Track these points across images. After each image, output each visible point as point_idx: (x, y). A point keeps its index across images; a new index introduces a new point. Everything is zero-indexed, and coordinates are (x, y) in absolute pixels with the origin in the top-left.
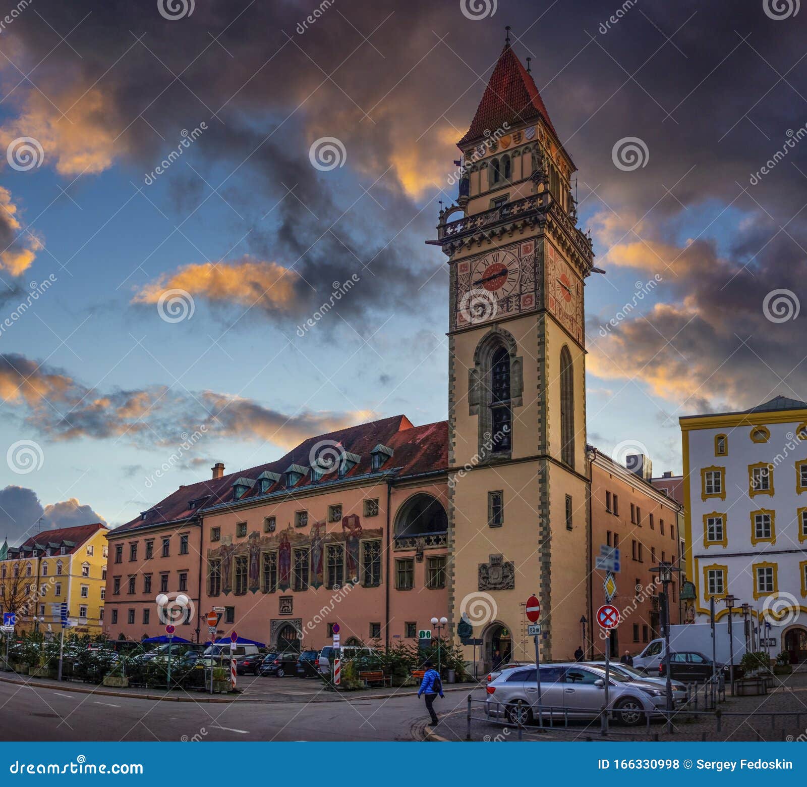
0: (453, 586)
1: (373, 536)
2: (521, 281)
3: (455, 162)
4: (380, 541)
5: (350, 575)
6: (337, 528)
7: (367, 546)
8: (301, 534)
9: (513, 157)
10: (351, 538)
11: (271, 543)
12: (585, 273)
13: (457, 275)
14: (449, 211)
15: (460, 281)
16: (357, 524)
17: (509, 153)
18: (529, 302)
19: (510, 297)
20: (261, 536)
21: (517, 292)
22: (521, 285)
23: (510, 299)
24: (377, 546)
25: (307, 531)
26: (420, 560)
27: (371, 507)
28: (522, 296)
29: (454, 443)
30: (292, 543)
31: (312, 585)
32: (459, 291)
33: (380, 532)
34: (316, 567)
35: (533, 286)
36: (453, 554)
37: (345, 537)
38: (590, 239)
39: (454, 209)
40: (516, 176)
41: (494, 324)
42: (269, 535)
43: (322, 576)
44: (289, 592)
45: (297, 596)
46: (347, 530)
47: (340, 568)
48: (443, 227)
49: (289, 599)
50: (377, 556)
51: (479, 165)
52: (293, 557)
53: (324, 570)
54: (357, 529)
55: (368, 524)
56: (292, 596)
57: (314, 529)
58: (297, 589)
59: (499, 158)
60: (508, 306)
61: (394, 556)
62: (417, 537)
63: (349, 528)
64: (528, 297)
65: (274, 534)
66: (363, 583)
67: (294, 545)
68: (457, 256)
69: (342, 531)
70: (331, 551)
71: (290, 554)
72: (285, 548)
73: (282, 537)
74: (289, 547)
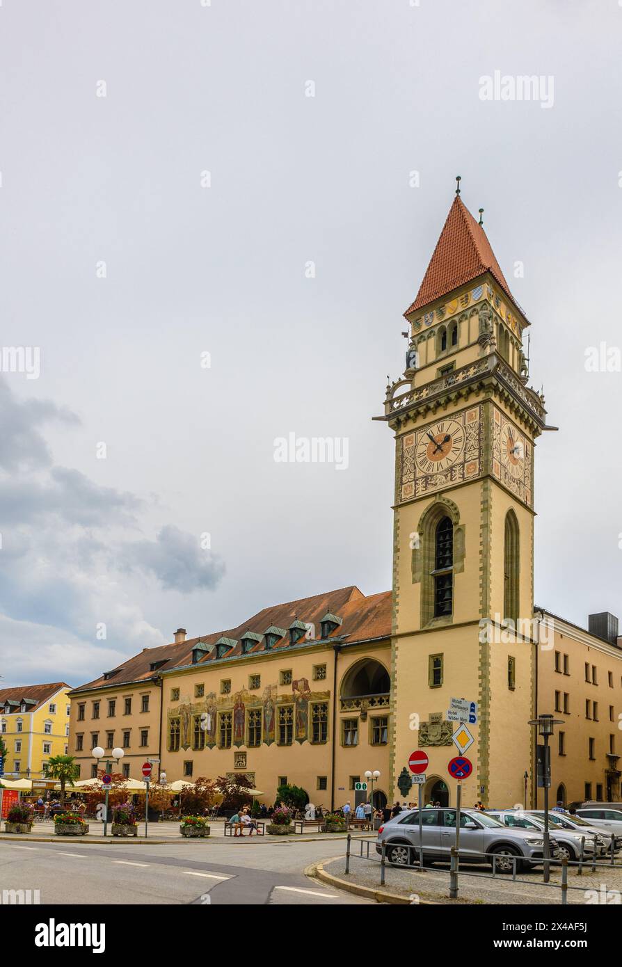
0: (395, 743)
1: (321, 699)
2: (465, 450)
3: (403, 334)
4: (327, 703)
6: (288, 691)
7: (316, 708)
8: (254, 696)
9: (460, 321)
10: (300, 700)
11: (226, 704)
12: (536, 433)
13: (403, 449)
14: (396, 386)
15: (406, 455)
16: (306, 687)
17: (456, 319)
18: (473, 470)
19: (454, 467)
20: (218, 696)
21: (461, 460)
22: (465, 453)
23: (454, 469)
24: (325, 707)
25: (260, 693)
26: (364, 720)
27: (320, 672)
28: (466, 464)
29: (398, 611)
30: (246, 703)
32: (404, 465)
33: (328, 694)
34: (268, 725)
35: (477, 453)
36: (395, 713)
37: (295, 698)
38: (542, 397)
39: (401, 383)
40: (463, 342)
41: (438, 495)
42: (225, 696)
43: (274, 734)
44: (243, 748)
45: (251, 752)
46: (297, 692)
47: (290, 728)
48: (389, 402)
49: (244, 754)
50: (325, 718)
51: (426, 335)
52: (247, 717)
53: (276, 729)
54: (306, 692)
55: (317, 687)
56: (246, 752)
57: (267, 692)
58: (251, 745)
59: (446, 324)
60: (451, 475)
61: (340, 716)
62: (361, 699)
63: (298, 690)
64: (472, 464)
65: (230, 695)
66: (311, 740)
68: (403, 430)
69: (292, 693)
70: (282, 712)
71: (245, 714)
72: (240, 708)
73: (237, 698)
74: (243, 707)
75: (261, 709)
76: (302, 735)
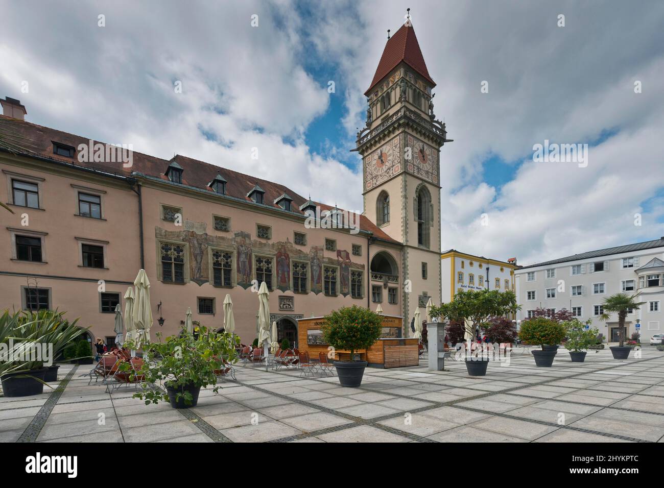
1: (359, 268)
4: (362, 272)
5: (343, 289)
6: (333, 255)
8: (300, 250)
10: (343, 266)
11: (266, 249)
16: (347, 257)
20: (252, 239)
22: (433, 169)
24: (360, 274)
25: (306, 250)
26: (385, 288)
27: (357, 250)
30: (291, 255)
31: (312, 290)
33: (363, 267)
34: (316, 279)
35: (436, 173)
37: (338, 263)
41: (423, 181)
42: (263, 241)
43: (321, 286)
44: (289, 293)
45: (298, 298)
46: (340, 259)
47: (334, 283)
49: (290, 298)
50: (360, 281)
54: (348, 261)
56: (293, 297)
57: (314, 250)
58: (297, 291)
60: (428, 176)
62: (383, 275)
64: (434, 176)
65: (270, 242)
66: (351, 296)
67: (293, 258)
69: (336, 259)
70: (327, 270)
71: (289, 263)
72: (283, 257)
73: (280, 247)
74: (287, 257)
75: (307, 264)
76: (346, 291)
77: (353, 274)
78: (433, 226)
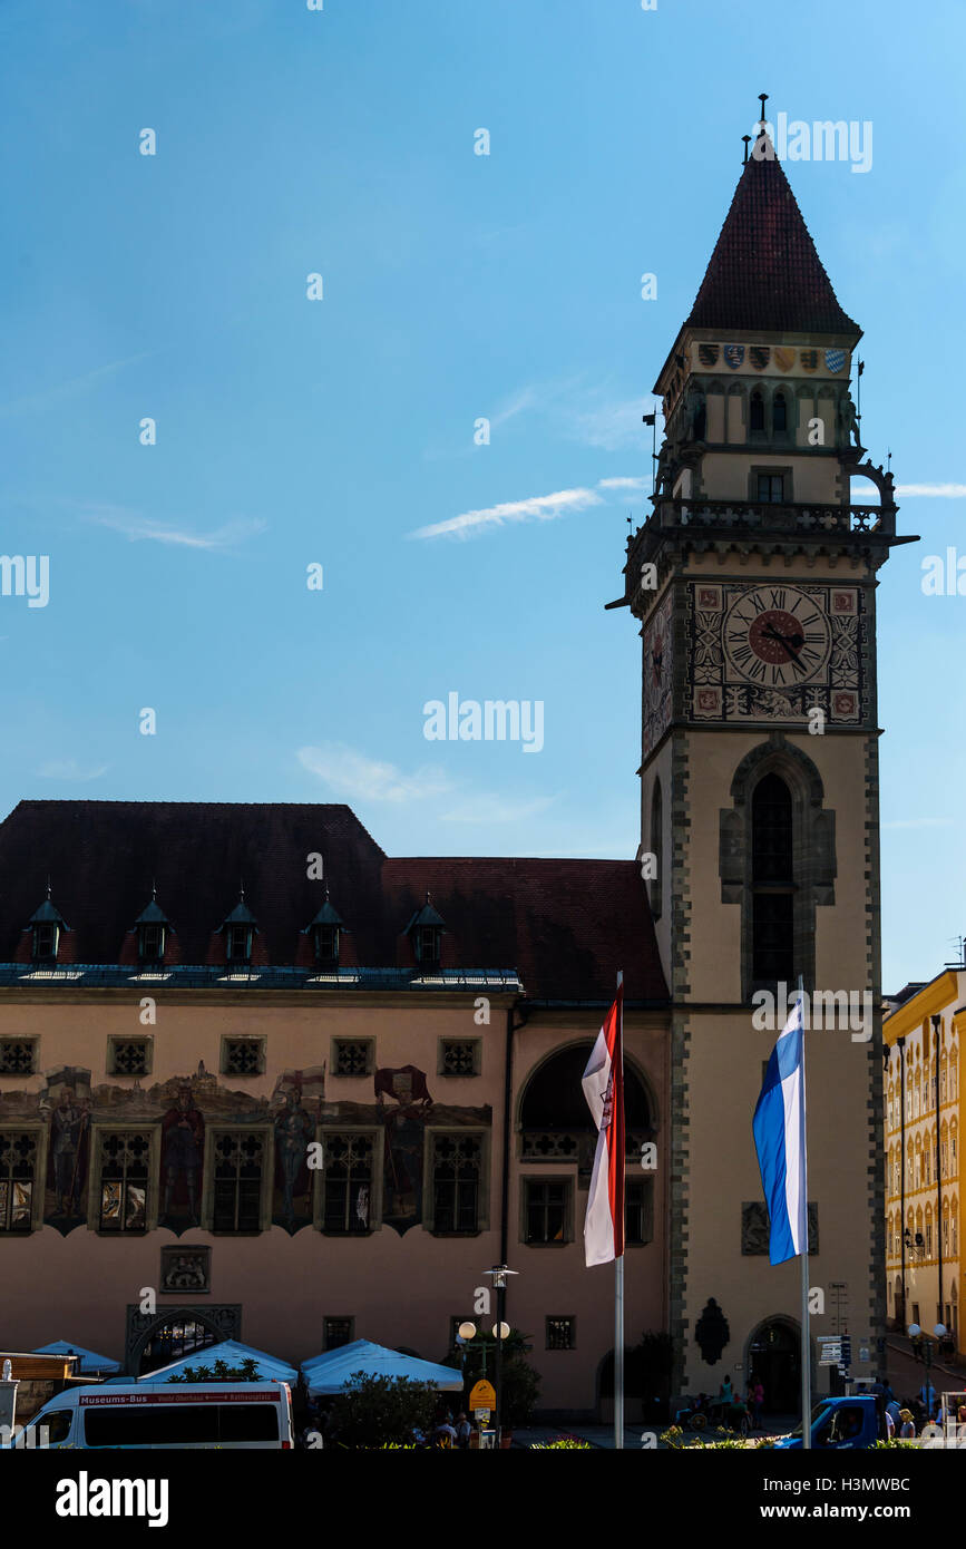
0: (685, 1245)
1: (464, 1123)
2: (830, 662)
4: (481, 1136)
5: (397, 1206)
6: (360, 1093)
8: (239, 1094)
10: (400, 1121)
11: (132, 1106)
13: (693, 608)
15: (700, 623)
16: (419, 1089)
18: (847, 708)
19: (809, 688)
20: (94, 1083)
21: (823, 680)
22: (831, 670)
23: (808, 691)
24: (473, 1146)
25: (261, 1088)
27: (459, 1058)
28: (834, 692)
30: (207, 1112)
31: (276, 1221)
32: (698, 644)
33: (484, 1114)
35: (855, 678)
37: (380, 1114)
41: (777, 733)
42: (126, 1084)
43: (310, 1204)
44: (195, 1236)
45: (226, 1251)
46: (388, 1100)
49: (200, 1254)
50: (473, 1170)
51: (725, 383)
52: (209, 1151)
53: (317, 1190)
54: (419, 1102)
55: (444, 1092)
56: (207, 1248)
57: (287, 1087)
58: (221, 1228)
60: (804, 704)
61: (520, 1170)
62: (578, 1135)
63: (394, 1096)
64: (845, 696)
65: (146, 1084)
66: (432, 1224)
67: (216, 1123)
68: (693, 567)
69: (373, 1101)
70: (337, 1146)
71: (202, 1140)
72: (185, 1124)
73: (176, 1095)
74: (198, 1121)
75: (263, 1134)
76: (408, 1211)
77: (443, 1144)
78: (830, 901)
